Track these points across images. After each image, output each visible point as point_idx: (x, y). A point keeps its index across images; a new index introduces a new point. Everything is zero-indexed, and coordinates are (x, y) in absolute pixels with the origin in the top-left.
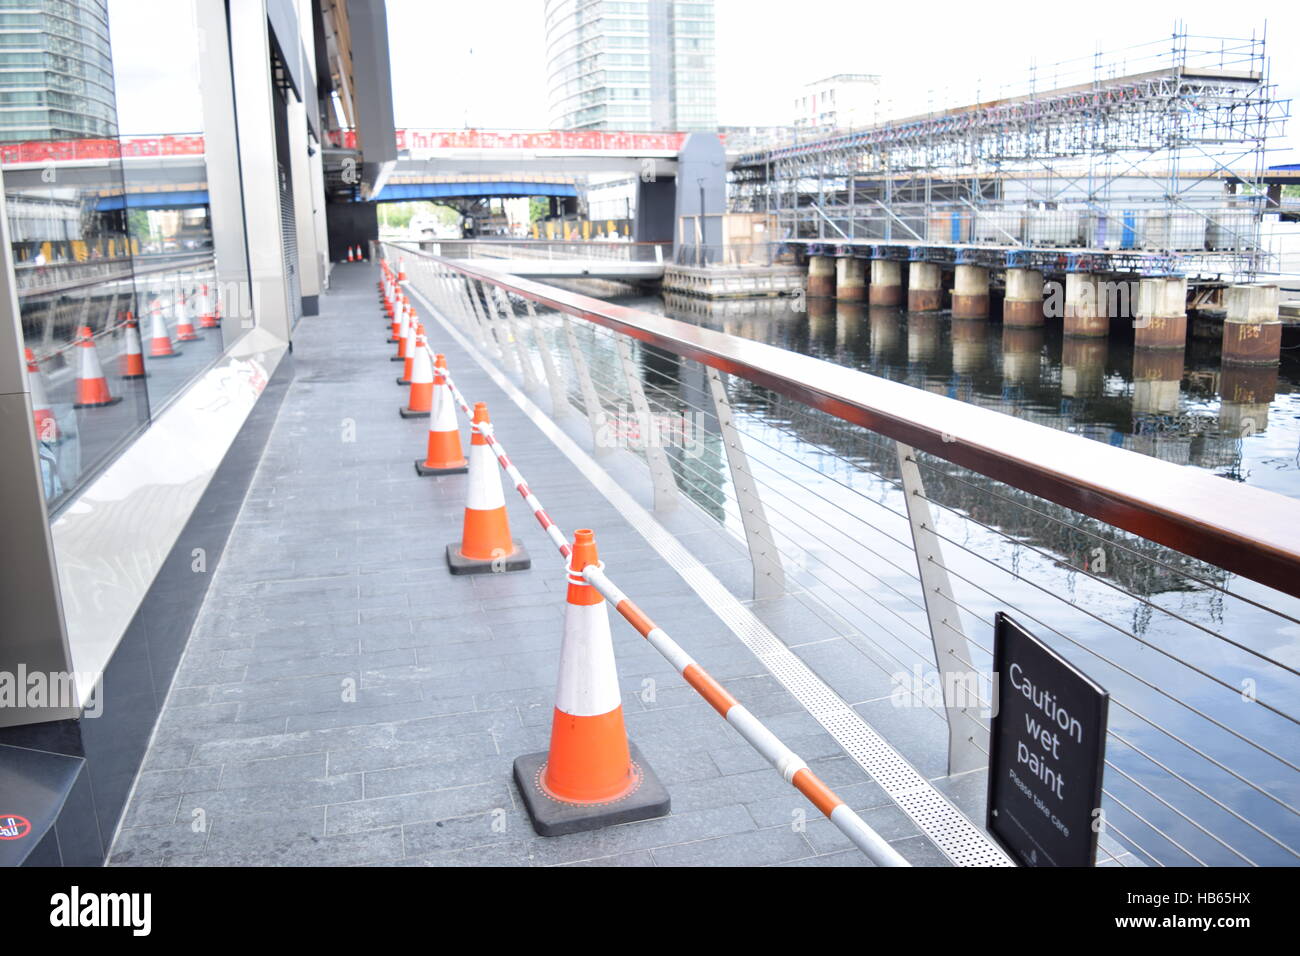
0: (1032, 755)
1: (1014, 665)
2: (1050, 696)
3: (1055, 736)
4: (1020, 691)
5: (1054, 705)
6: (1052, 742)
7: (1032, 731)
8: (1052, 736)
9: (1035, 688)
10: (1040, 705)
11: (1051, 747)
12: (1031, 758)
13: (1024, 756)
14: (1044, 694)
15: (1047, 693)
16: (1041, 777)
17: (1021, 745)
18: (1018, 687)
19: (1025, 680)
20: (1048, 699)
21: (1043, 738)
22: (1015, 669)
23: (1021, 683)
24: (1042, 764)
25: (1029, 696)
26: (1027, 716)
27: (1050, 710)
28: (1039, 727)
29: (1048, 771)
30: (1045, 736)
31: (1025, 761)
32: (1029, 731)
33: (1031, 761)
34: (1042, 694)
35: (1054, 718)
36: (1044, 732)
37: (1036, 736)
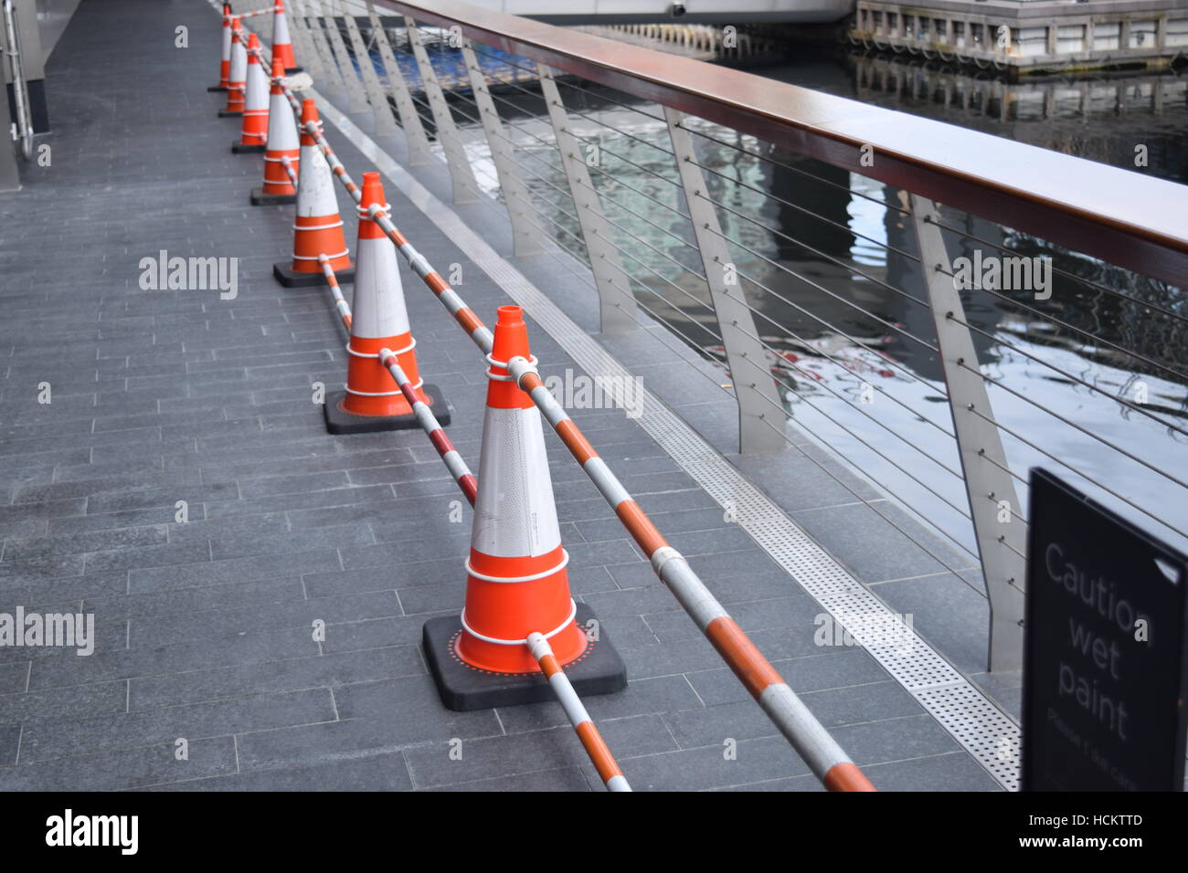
0: (1081, 680)
1: (1053, 546)
2: (1106, 585)
3: (1113, 644)
4: (1062, 584)
5: (1112, 597)
6: (1109, 654)
7: (1079, 642)
8: (1109, 646)
9: (1082, 576)
10: (1091, 601)
11: (1108, 661)
12: (1079, 684)
13: (1068, 684)
14: (1097, 581)
15: (1101, 580)
16: (1094, 711)
17: (1064, 668)
18: (1058, 579)
19: (1069, 566)
20: (1102, 588)
21: (1095, 650)
22: (1054, 552)
23: (1061, 570)
24: (1095, 691)
25: (1074, 589)
26: (1071, 621)
27: (1106, 605)
28: (1089, 635)
29: (1104, 700)
30: (1100, 647)
31: (1070, 691)
32: (1075, 643)
33: (1080, 689)
34: (1093, 582)
35: (1110, 617)
36: (1098, 641)
37: (1085, 650)
